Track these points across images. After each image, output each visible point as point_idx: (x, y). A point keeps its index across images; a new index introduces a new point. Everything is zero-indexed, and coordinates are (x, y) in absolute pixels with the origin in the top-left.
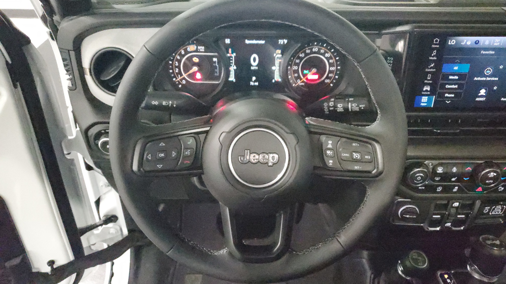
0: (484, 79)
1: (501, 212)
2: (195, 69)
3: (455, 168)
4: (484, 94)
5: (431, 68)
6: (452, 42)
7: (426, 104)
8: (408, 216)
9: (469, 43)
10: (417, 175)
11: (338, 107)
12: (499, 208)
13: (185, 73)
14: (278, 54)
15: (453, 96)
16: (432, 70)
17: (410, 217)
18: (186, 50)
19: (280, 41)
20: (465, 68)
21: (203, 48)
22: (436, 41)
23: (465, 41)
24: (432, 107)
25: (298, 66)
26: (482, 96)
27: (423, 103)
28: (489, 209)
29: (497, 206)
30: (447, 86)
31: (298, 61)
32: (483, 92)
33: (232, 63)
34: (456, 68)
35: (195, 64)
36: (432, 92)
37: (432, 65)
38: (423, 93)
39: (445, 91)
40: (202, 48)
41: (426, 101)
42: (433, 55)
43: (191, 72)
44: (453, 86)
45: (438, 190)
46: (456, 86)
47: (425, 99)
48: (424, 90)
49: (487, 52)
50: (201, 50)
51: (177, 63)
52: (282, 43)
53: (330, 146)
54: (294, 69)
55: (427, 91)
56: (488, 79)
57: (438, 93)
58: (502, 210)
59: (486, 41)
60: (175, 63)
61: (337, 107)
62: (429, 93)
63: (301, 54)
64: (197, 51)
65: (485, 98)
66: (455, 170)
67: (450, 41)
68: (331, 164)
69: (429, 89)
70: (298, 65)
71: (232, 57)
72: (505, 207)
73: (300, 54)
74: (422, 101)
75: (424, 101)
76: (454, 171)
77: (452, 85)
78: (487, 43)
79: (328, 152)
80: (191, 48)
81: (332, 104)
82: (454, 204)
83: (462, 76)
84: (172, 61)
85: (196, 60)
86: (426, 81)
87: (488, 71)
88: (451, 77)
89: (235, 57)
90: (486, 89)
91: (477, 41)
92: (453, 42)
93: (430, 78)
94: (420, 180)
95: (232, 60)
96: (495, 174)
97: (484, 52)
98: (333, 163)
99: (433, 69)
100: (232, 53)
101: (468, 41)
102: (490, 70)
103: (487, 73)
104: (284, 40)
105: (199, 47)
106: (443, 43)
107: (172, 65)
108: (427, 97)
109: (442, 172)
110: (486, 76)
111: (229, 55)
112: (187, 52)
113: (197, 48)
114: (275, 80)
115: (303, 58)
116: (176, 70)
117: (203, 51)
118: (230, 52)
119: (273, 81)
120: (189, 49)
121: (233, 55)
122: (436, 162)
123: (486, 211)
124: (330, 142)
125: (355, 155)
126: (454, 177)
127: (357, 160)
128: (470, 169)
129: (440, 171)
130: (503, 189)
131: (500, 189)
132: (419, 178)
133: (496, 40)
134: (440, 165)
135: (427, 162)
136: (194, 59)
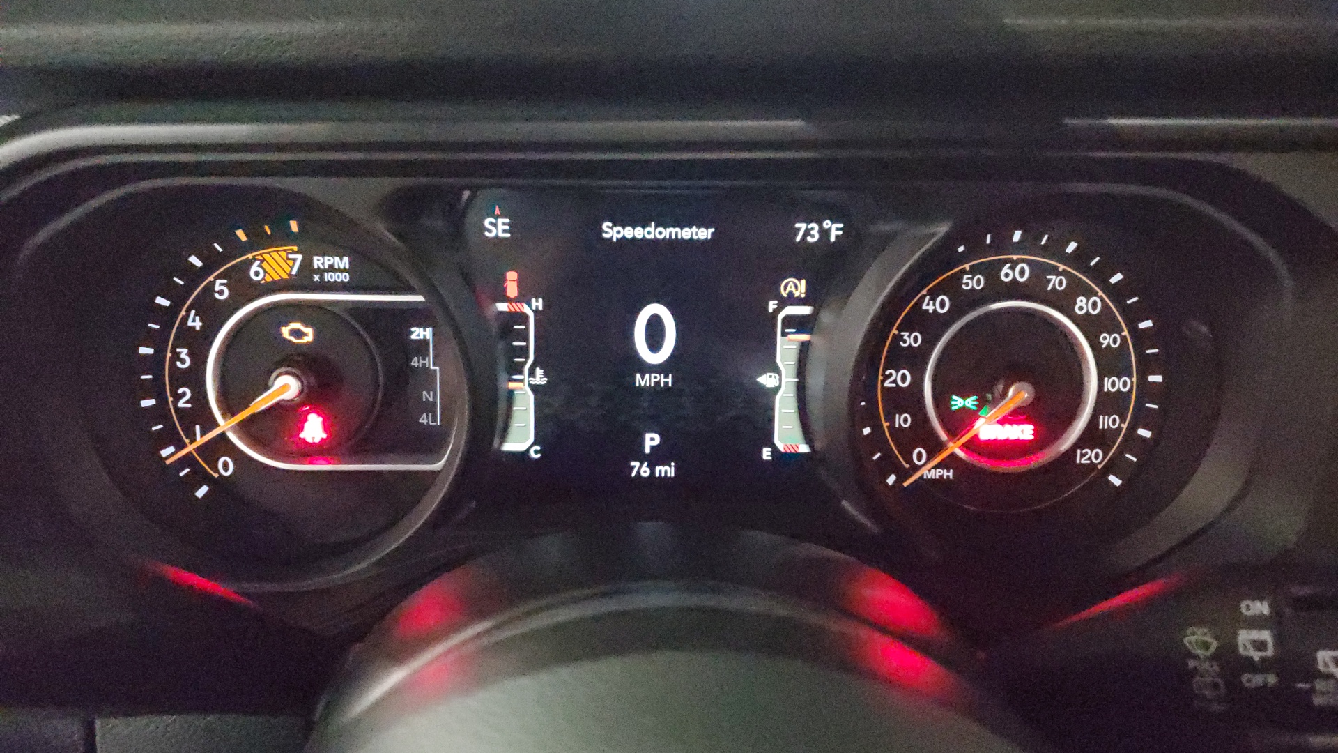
2: (285, 387)
11: (1321, 667)
13: (229, 411)
14: (792, 300)
18: (238, 277)
19: (802, 226)
21: (345, 262)
25: (917, 368)
31: (911, 340)
33: (524, 352)
40: (336, 266)
43: (262, 403)
50: (330, 277)
51: (184, 352)
52: (814, 238)
54: (888, 385)
60: (176, 357)
61: (1313, 674)
63: (933, 299)
64: (304, 280)
70: (915, 360)
71: (523, 318)
73: (923, 297)
80: (274, 263)
81: (1260, 646)
84: (158, 341)
89: (539, 318)
95: (522, 336)
100: (524, 297)
104: (827, 224)
105: (318, 262)
107: (155, 363)
111: (503, 307)
112: (245, 289)
113: (306, 266)
114: (775, 451)
115: (943, 322)
116: (178, 397)
117: (345, 278)
118: (512, 290)
119: (766, 454)
120: (254, 268)
121: (526, 309)
136: (285, 331)
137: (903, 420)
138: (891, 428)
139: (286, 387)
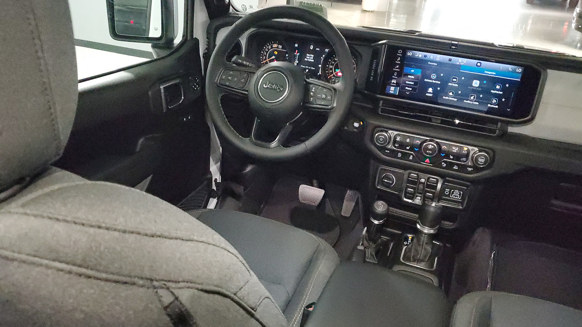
0: (431, 81)
1: (460, 197)
3: (408, 139)
4: (432, 92)
5: (397, 68)
6: (410, 54)
7: (393, 92)
8: (386, 181)
9: (420, 56)
10: (380, 137)
12: (458, 193)
13: (268, 59)
15: (411, 89)
16: (397, 70)
17: (388, 181)
18: (272, 46)
19: (326, 49)
20: (419, 72)
21: (281, 46)
22: (400, 52)
23: (418, 54)
24: (397, 94)
25: (333, 66)
26: (430, 93)
27: (391, 91)
29: (455, 191)
30: (408, 82)
31: (333, 63)
32: (430, 90)
33: (296, 59)
34: (413, 71)
35: (275, 55)
36: (398, 85)
37: (398, 67)
38: (391, 84)
39: (406, 85)
40: (280, 47)
41: (393, 90)
42: (398, 60)
43: (271, 58)
45: (399, 156)
46: (413, 83)
47: (392, 88)
48: (392, 82)
49: (432, 64)
50: (280, 48)
51: (265, 53)
53: (313, 90)
54: (330, 67)
55: (394, 83)
56: (434, 81)
57: (401, 86)
58: (460, 195)
62: (395, 85)
64: (278, 47)
65: (432, 95)
67: (408, 53)
68: (311, 100)
71: (297, 55)
72: (461, 192)
75: (392, 90)
76: (408, 142)
77: (410, 82)
78: (432, 57)
79: (311, 93)
80: (275, 46)
82: (421, 180)
83: (416, 77)
84: (264, 51)
85: (276, 53)
86: (393, 77)
87: (433, 76)
88: (409, 76)
89: (299, 55)
90: (433, 88)
91: (426, 56)
93: (396, 75)
94: (382, 141)
95: (297, 57)
97: (430, 63)
100: (297, 53)
101: (420, 55)
102: (434, 75)
103: (433, 77)
105: (279, 46)
106: (404, 53)
108: (394, 88)
111: (295, 54)
112: (272, 47)
113: (278, 46)
115: (336, 61)
116: (264, 57)
118: (297, 52)
119: (318, 74)
120: (273, 46)
121: (297, 54)
122: (396, 133)
123: (447, 193)
124: (314, 88)
125: (324, 96)
126: (408, 147)
127: (324, 99)
128: (419, 142)
129: (398, 139)
130: (445, 165)
131: (443, 165)
132: (381, 139)
133: (438, 57)
134: (399, 135)
135: (390, 132)
137: (331, 71)
139: (273, 57)
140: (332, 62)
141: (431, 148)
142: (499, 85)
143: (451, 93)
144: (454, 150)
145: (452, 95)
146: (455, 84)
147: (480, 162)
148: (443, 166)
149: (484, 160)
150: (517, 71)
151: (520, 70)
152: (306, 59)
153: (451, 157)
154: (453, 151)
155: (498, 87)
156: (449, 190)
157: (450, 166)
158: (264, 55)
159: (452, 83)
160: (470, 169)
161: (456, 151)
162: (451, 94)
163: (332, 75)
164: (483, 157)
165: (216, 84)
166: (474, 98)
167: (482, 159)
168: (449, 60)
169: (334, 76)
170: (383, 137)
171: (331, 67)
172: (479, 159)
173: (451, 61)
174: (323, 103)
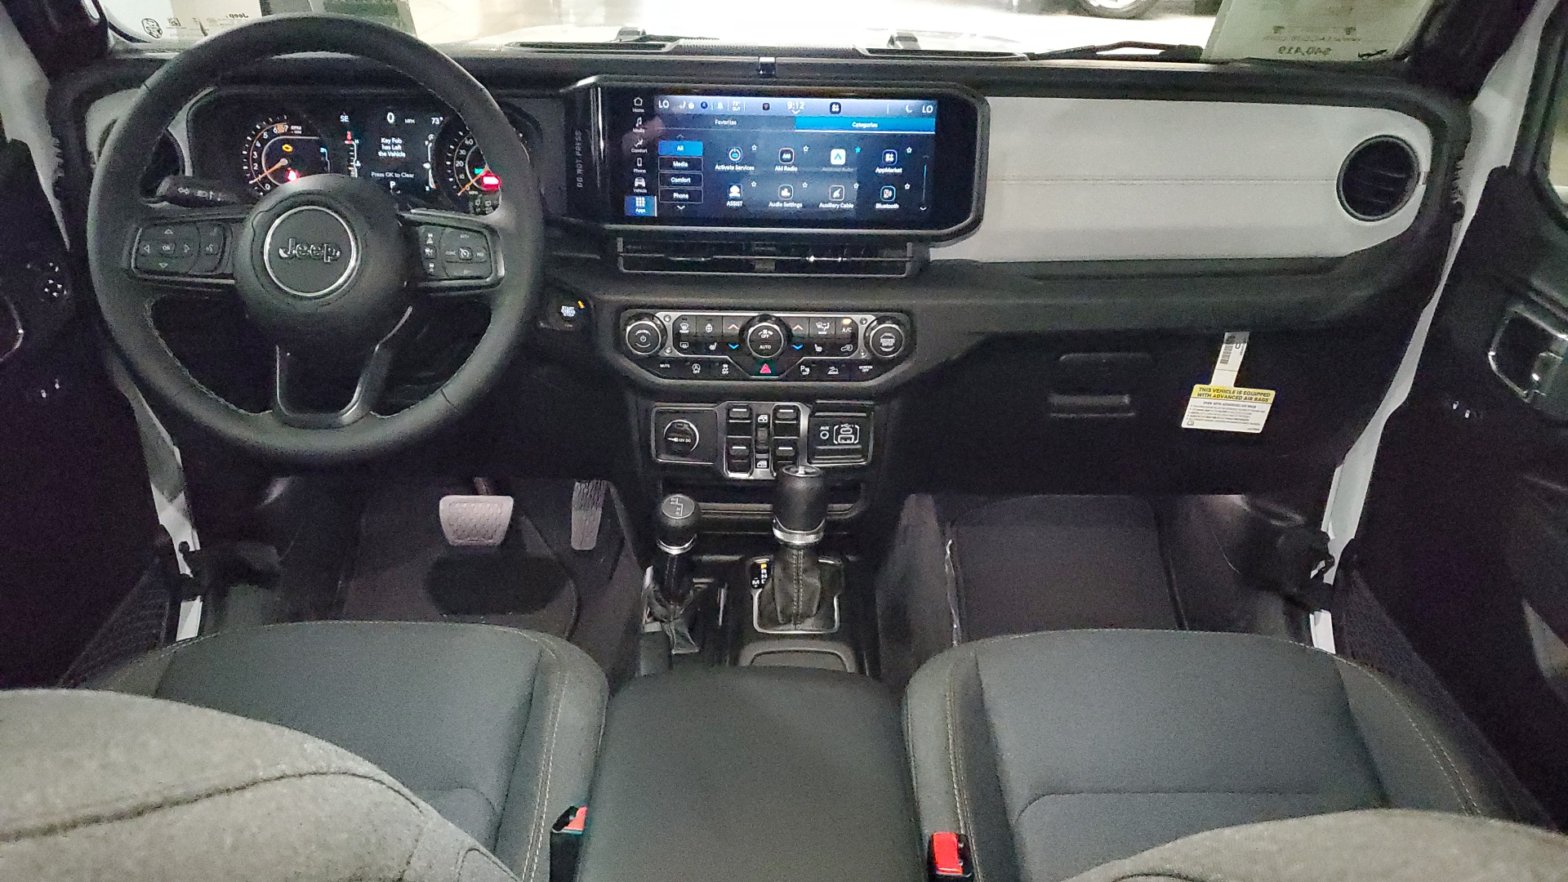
0: (732, 168)
1: (855, 440)
3: (709, 325)
4: (739, 195)
5: (640, 147)
6: (664, 104)
7: (644, 211)
8: (676, 440)
9: (691, 106)
10: (638, 332)
12: (849, 431)
13: (268, 169)
14: (432, 141)
15: (686, 196)
16: (640, 151)
17: (682, 440)
18: (270, 131)
19: (434, 119)
20: (696, 149)
21: (300, 128)
22: (638, 102)
23: (685, 103)
24: (656, 215)
25: (464, 160)
26: (735, 199)
27: (639, 208)
28: (828, 431)
29: (842, 426)
30: (675, 180)
31: (463, 152)
33: (354, 156)
34: (680, 148)
35: (285, 155)
36: (650, 191)
37: (640, 143)
38: (635, 191)
39: (672, 188)
40: (297, 129)
41: (643, 205)
42: (637, 125)
43: (277, 166)
44: (683, 180)
45: (695, 372)
46: (689, 180)
47: (640, 201)
48: (636, 185)
49: (725, 123)
50: (296, 132)
51: (255, 153)
52: (438, 123)
53: (430, 242)
54: (457, 165)
55: (640, 187)
56: (739, 168)
57: (662, 192)
58: (855, 433)
59: (718, 103)
60: (253, 154)
62: (645, 191)
64: (289, 132)
65: (741, 202)
66: (709, 328)
67: (660, 102)
68: (431, 270)
69: (643, 184)
70: (462, 158)
71: (353, 146)
72: (856, 426)
74: (637, 205)
75: (640, 205)
76: (709, 331)
77: (681, 177)
78: (720, 106)
79: (427, 250)
80: (280, 128)
82: (759, 418)
83: (694, 163)
84: (248, 150)
85: (288, 148)
86: (635, 170)
87: (735, 155)
88: (676, 164)
89: (358, 146)
90: (739, 187)
91: (704, 105)
92: (666, 104)
93: (641, 165)
94: (645, 344)
95: (353, 151)
96: (771, 333)
97: (719, 123)
98: (434, 268)
99: (644, 148)
100: (353, 139)
101: (689, 104)
102: (737, 152)
103: (735, 158)
105: (293, 128)
106: (650, 104)
107: (246, 158)
108: (643, 198)
109: (687, 332)
110: (734, 164)
111: (347, 142)
112: (272, 135)
113: (289, 130)
114: (430, 188)
115: (471, 147)
116: (254, 166)
117: (300, 132)
118: (349, 137)
119: (427, 189)
120: (275, 129)
121: (353, 143)
122: (675, 315)
123: (824, 435)
124: (430, 235)
125: (464, 253)
126: (713, 344)
127: (468, 261)
128: (734, 328)
129: (684, 329)
130: (808, 370)
131: (804, 371)
132: (643, 339)
133: (734, 102)
134: (683, 318)
135: (661, 314)
136: (284, 147)
137: (462, 176)
138: (459, 179)
139: (284, 162)
140: (459, 152)
141: (768, 336)
142: (890, 153)
143: (786, 190)
144: (821, 330)
145: (789, 194)
146: (789, 166)
147: (886, 347)
148: (804, 373)
149: (893, 341)
150: (924, 112)
151: (930, 109)
152: (380, 154)
153: (819, 349)
154: (820, 333)
155: (889, 158)
156: (828, 428)
157: (820, 370)
158: (253, 159)
159: (784, 165)
160: (865, 369)
161: (825, 333)
162: (785, 193)
163: (468, 187)
164: (890, 335)
165: (128, 271)
166: (841, 193)
167: (889, 340)
168: (764, 108)
169: (473, 188)
170: (647, 332)
171: (459, 164)
172: (882, 340)
173: (768, 108)
174: (466, 273)
